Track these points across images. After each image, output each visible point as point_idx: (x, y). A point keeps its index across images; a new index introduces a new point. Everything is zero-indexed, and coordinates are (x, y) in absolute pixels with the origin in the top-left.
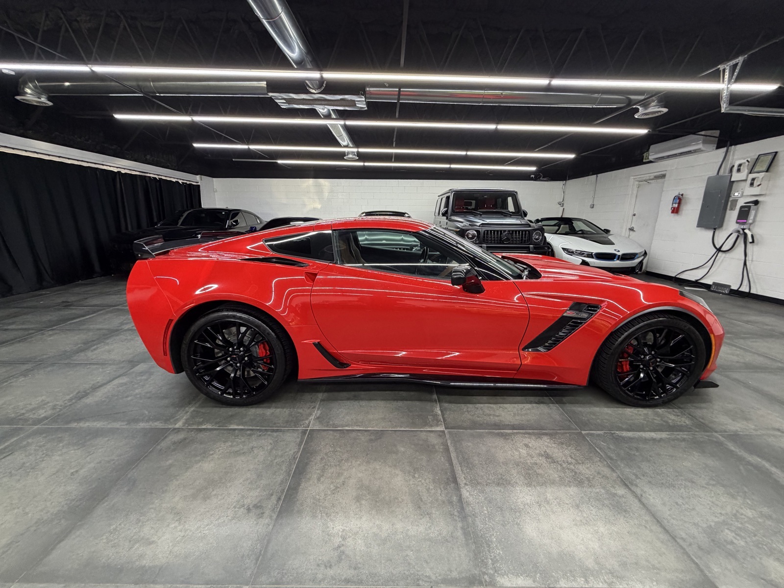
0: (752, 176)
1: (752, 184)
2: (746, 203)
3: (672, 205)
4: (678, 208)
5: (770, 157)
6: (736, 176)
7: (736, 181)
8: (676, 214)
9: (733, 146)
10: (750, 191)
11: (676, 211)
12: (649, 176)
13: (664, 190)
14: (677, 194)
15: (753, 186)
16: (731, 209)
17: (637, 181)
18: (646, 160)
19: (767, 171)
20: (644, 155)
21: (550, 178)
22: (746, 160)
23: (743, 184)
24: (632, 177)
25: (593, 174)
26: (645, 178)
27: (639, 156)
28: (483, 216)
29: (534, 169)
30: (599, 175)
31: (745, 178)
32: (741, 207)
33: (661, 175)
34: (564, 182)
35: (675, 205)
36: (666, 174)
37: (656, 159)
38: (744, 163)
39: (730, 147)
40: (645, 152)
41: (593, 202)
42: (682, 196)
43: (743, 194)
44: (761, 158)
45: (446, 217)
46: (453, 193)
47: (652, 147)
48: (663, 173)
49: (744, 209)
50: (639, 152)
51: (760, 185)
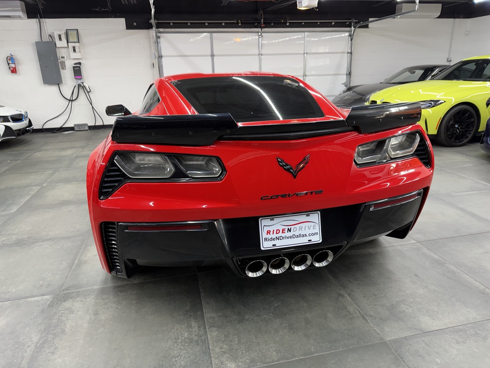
0: (71, 45)
1: (74, 50)
2: (75, 64)
3: (9, 66)
4: (15, 68)
5: (75, 32)
6: (59, 44)
7: (58, 48)
8: (13, 74)
9: (44, 19)
10: (73, 55)
11: (14, 71)
14: (9, 55)
15: (75, 52)
16: (63, 69)
19: (79, 42)
22: (63, 32)
23: (64, 50)
31: (66, 46)
32: (74, 67)
35: (13, 66)
38: (62, 34)
39: (41, 19)
42: (14, 57)
43: (68, 58)
44: (69, 32)
49: (75, 69)
51: (80, 52)
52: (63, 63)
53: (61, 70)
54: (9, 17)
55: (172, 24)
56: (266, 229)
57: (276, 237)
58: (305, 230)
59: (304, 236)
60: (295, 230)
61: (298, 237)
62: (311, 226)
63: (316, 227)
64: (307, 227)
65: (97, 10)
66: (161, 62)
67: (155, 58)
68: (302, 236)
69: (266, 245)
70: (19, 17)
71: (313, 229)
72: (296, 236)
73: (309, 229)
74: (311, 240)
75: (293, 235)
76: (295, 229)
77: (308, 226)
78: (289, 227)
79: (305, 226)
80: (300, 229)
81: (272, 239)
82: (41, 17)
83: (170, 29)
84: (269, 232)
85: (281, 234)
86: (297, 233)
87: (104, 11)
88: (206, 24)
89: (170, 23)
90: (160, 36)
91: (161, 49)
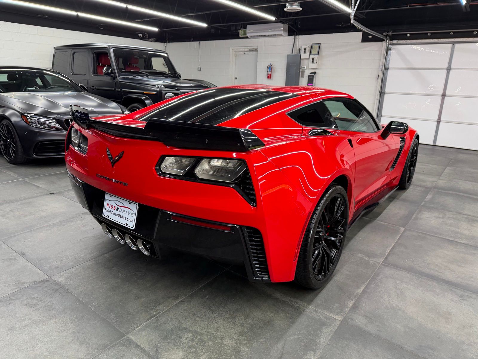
0: (312, 57)
1: (313, 62)
2: (310, 73)
3: (267, 73)
4: (271, 75)
5: (318, 46)
6: (303, 56)
7: (303, 59)
8: (269, 79)
9: (298, 36)
10: (312, 66)
11: (269, 77)
12: (245, 49)
13: (258, 60)
14: (269, 65)
15: (313, 63)
16: (302, 77)
17: (234, 51)
18: (241, 35)
19: (318, 55)
20: (240, 31)
21: (156, 39)
22: (308, 46)
23: (306, 61)
24: (231, 48)
25: (195, 40)
26: (241, 50)
27: (235, 32)
28: (149, 77)
29: (156, 29)
30: (201, 42)
31: (308, 58)
32: (309, 76)
33: (254, 49)
34: (165, 44)
35: (269, 73)
36: (258, 48)
37: (252, 36)
38: (307, 48)
39: (296, 36)
40: (239, 29)
41: (200, 65)
42: (272, 66)
43: (308, 68)
44: (314, 46)
45: (110, 77)
46: (112, 49)
47: (248, 26)
48: (256, 47)
49: (310, 77)
50: (234, 28)
51: (316, 63)
52: (303, 72)
53: (300, 77)
54: (275, 35)
55: (409, 35)
56: (107, 202)
57: (110, 211)
58: (126, 214)
59: (125, 218)
60: (120, 211)
62: (130, 212)
65: (340, 25)
66: (386, 74)
67: (381, 70)
68: (123, 217)
69: (105, 214)
70: (281, 35)
72: (120, 216)
73: (128, 214)
74: (128, 224)
75: (119, 214)
80: (123, 211)
82: (296, 35)
83: (405, 41)
84: (108, 205)
85: (113, 210)
86: (121, 214)
87: (346, 26)
88: (451, 34)
89: (406, 34)
90: (391, 48)
91: (389, 61)
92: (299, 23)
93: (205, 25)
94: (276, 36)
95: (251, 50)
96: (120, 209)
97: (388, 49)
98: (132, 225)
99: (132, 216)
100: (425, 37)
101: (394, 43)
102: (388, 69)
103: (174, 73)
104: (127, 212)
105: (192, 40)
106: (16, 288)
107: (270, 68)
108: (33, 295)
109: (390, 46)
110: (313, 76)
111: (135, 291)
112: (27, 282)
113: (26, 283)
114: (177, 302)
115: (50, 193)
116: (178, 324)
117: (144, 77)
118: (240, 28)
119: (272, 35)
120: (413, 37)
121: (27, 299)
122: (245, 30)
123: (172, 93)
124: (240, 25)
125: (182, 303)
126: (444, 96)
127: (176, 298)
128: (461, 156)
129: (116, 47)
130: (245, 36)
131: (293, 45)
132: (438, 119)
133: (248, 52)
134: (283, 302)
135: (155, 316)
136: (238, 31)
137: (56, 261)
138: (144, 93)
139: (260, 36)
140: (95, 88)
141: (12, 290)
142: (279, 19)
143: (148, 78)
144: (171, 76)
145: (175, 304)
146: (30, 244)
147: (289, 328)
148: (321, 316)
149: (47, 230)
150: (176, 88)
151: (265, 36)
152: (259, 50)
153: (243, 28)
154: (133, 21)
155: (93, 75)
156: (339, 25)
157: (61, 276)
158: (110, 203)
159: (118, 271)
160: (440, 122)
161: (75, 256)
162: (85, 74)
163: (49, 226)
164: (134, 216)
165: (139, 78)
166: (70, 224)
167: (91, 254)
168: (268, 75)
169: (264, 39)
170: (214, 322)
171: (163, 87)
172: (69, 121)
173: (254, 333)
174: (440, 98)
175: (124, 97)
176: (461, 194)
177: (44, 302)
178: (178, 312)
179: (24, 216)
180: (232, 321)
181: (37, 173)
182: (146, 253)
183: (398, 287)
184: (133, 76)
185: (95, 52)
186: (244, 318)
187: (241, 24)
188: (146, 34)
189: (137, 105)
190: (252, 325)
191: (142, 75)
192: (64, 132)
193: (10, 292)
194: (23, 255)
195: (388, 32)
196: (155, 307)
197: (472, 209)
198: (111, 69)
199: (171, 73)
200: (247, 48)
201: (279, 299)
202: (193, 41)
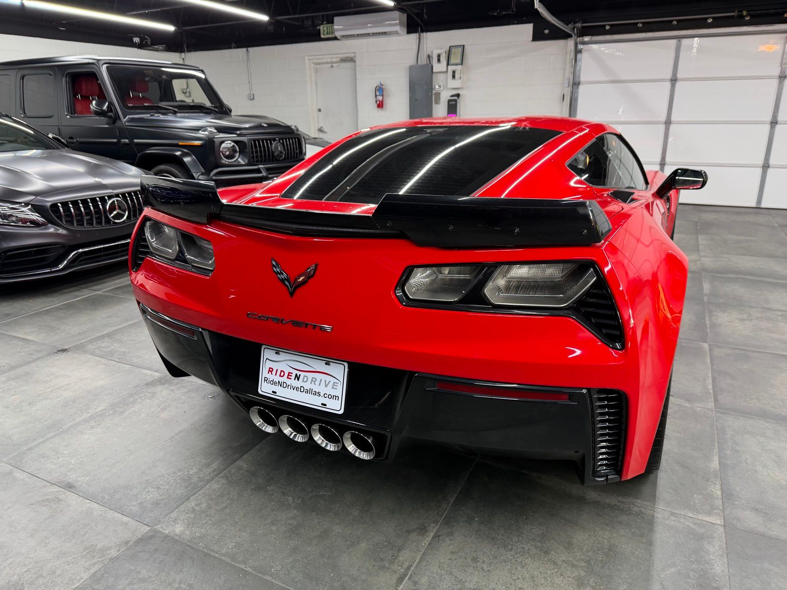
0: (451, 68)
1: (454, 77)
2: (451, 97)
3: (376, 98)
4: (382, 102)
5: (460, 50)
6: (438, 67)
7: (436, 73)
8: (380, 109)
9: (425, 33)
10: (452, 83)
11: (380, 105)
12: (332, 58)
13: (357, 77)
14: (379, 84)
15: (455, 79)
16: (436, 103)
17: (313, 63)
18: (324, 35)
19: (462, 64)
20: (321, 27)
21: (166, 46)
22: (444, 50)
23: (442, 76)
24: (307, 58)
25: (238, 46)
26: (325, 61)
27: (312, 29)
28: (178, 114)
29: (170, 28)
30: (251, 49)
31: (445, 70)
32: (449, 101)
33: (347, 57)
34: (183, 54)
35: (380, 98)
36: (355, 57)
37: (343, 36)
38: (442, 53)
39: (422, 34)
40: (320, 25)
41: (251, 90)
42: (383, 87)
43: (445, 88)
44: (453, 50)
45: (107, 119)
46: (105, 66)
47: (336, 19)
48: (352, 55)
49: (451, 103)
50: (310, 22)
51: (460, 78)
52: (438, 95)
53: (433, 104)
54: (385, 33)
55: (609, 27)
56: (269, 364)
57: (279, 382)
58: (319, 385)
59: (317, 394)
60: (305, 380)
61: (307, 392)
62: (330, 382)
63: (337, 386)
64: (323, 383)
65: (495, 14)
66: (576, 92)
67: (569, 86)
68: (313, 392)
69: (265, 388)
70: (396, 33)
71: (333, 388)
72: (305, 390)
73: (326, 386)
74: (325, 405)
75: (301, 387)
76: (306, 378)
77: (325, 381)
78: (299, 373)
79: (321, 380)
80: (312, 381)
81: (273, 383)
82: (422, 31)
83: (604, 36)
84: (271, 370)
85: (284, 379)
86: (307, 386)
87: (505, 14)
88: (673, 23)
89: (604, 26)
90: (582, 49)
91: (580, 71)
92: (425, 11)
93: (264, 18)
94: (387, 34)
95: (344, 60)
96: (305, 376)
97: (577, 52)
98: (337, 406)
99: (336, 389)
100: (634, 29)
101: (585, 41)
102: (579, 84)
103: (218, 105)
104: (323, 382)
105: (233, 46)
106: (94, 564)
107: (380, 90)
108: (139, 572)
109: (580, 47)
110: (456, 101)
111: (337, 529)
112: (109, 545)
113: (110, 548)
114: (429, 539)
115: (59, 351)
116: (456, 583)
117: (170, 116)
118: (320, 22)
119: (379, 33)
120: (615, 30)
121: (129, 584)
122: (330, 25)
123: (230, 142)
124: (321, 18)
125: (439, 539)
126: (668, 123)
127: (423, 530)
128: (708, 217)
129: (111, 61)
130: (331, 36)
131: (417, 50)
132: (661, 161)
133: (338, 64)
134: (612, 507)
135: (406, 576)
136: (318, 28)
137: (147, 490)
138: (180, 144)
139: (373, 34)
140: (75, 140)
141: (88, 570)
142: (400, 5)
143: (177, 117)
144: (215, 111)
145: (427, 543)
146: (73, 461)
147: (651, 556)
148: (687, 523)
149: (92, 427)
150: (238, 132)
151: (368, 35)
152: (357, 59)
153: (326, 21)
154: (128, 14)
155: (68, 117)
156: (493, 14)
157: (174, 521)
158: (275, 366)
159: (283, 493)
160: (664, 164)
161: (179, 473)
162: (51, 114)
163: (91, 418)
164: (340, 387)
165: (162, 117)
166: (133, 409)
167: (209, 465)
168: (378, 102)
169: (365, 40)
170: (519, 568)
171: (215, 131)
172: (58, 206)
173: (599, 576)
174: (662, 127)
175: (139, 155)
176: (747, 277)
177: (170, 584)
178: (443, 560)
179: (29, 404)
180: (549, 560)
181: (8, 312)
182: (364, 456)
183: (766, 448)
184: (149, 115)
185: (68, 74)
186: (564, 550)
187: (322, 16)
188: (146, 36)
189: (167, 167)
190: (588, 562)
191: (165, 111)
192: (49, 228)
193: (86, 576)
194: (70, 487)
195: (575, 24)
196: (395, 557)
197: (779, 299)
198: (107, 103)
199: (213, 106)
200: (335, 56)
201: (599, 502)
202: (235, 48)
